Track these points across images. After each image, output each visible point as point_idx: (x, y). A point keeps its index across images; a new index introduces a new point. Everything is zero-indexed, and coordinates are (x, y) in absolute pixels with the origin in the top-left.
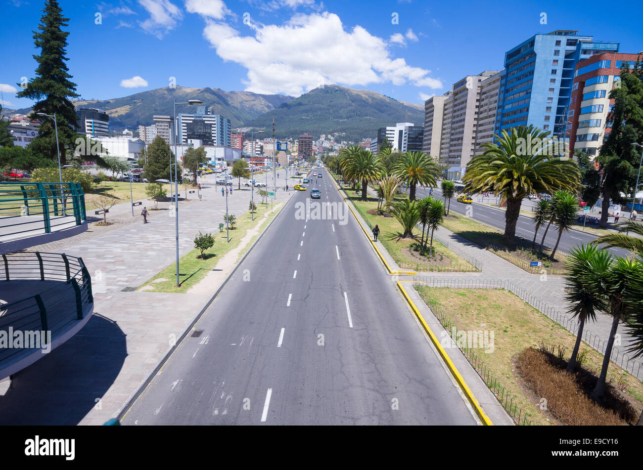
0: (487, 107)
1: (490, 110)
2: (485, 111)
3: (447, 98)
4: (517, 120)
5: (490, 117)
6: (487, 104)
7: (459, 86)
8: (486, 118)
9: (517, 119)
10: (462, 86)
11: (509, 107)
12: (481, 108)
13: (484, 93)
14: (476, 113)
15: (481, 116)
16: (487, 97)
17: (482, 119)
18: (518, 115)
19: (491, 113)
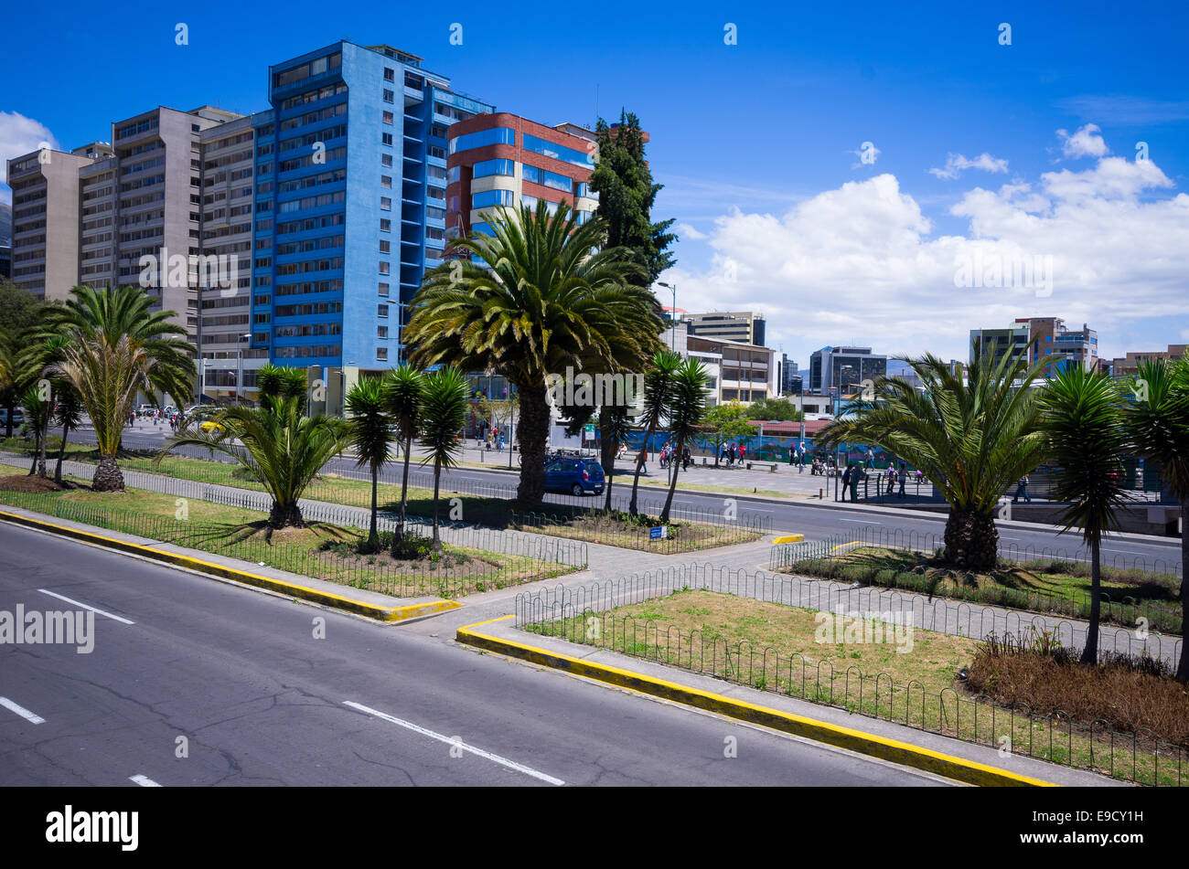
0: (223, 202)
1: (234, 212)
2: (221, 213)
3: (89, 161)
4: (317, 243)
5: (237, 230)
6: (222, 196)
7: (132, 133)
8: (225, 232)
9: (317, 240)
10: (146, 134)
11: (292, 209)
12: (206, 203)
13: (211, 165)
14: (193, 216)
15: (208, 226)
16: (222, 177)
17: (213, 235)
18: (319, 232)
19: (238, 220)
